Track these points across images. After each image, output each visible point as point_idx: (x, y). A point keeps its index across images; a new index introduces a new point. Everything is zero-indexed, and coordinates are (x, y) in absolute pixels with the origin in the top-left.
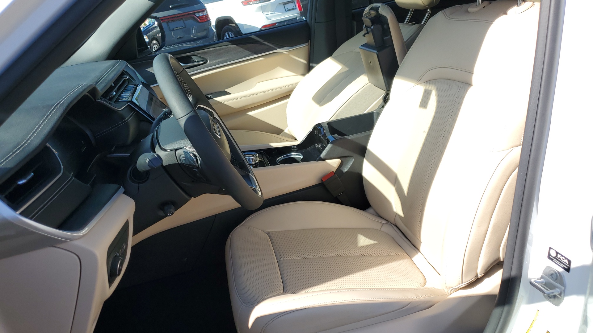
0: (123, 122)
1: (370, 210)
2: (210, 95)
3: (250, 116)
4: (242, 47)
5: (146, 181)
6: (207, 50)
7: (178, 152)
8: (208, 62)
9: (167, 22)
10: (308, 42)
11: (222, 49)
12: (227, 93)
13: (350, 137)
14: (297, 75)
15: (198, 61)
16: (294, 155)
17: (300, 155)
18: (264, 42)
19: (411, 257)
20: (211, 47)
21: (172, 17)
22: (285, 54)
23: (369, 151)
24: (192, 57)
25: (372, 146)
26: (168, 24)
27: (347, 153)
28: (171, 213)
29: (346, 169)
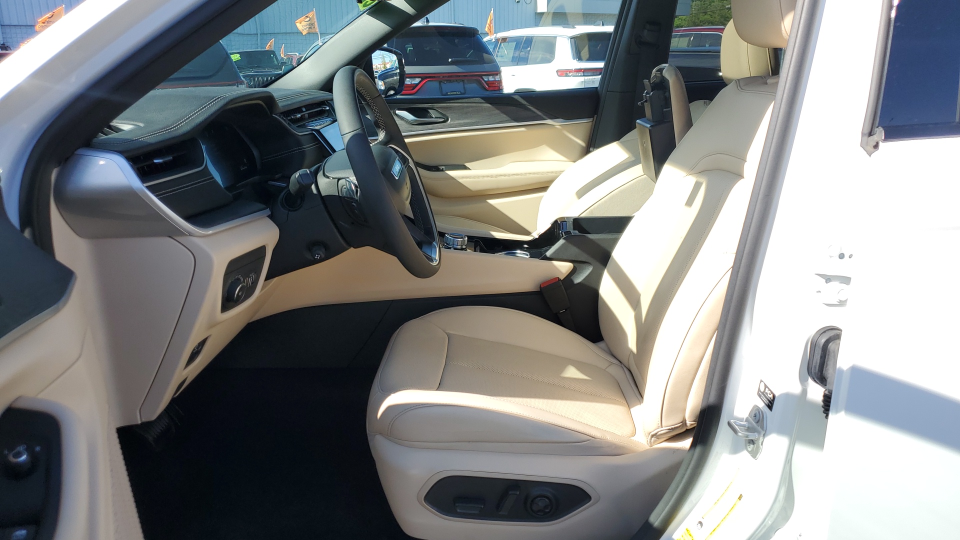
0: (298, 150)
1: (601, 344)
2: (443, 167)
3: (491, 205)
4: (498, 109)
5: (296, 210)
6: (451, 104)
7: (340, 182)
8: (449, 121)
9: (440, 82)
10: (593, 117)
11: (472, 107)
12: (465, 168)
13: (591, 236)
14: (568, 160)
15: (436, 118)
17: (527, 255)
18: (530, 107)
19: (629, 407)
20: (457, 101)
21: (448, 75)
22: (556, 128)
23: (613, 259)
24: (429, 110)
25: (619, 254)
26: (440, 84)
27: (583, 257)
28: (319, 256)
29: (578, 279)
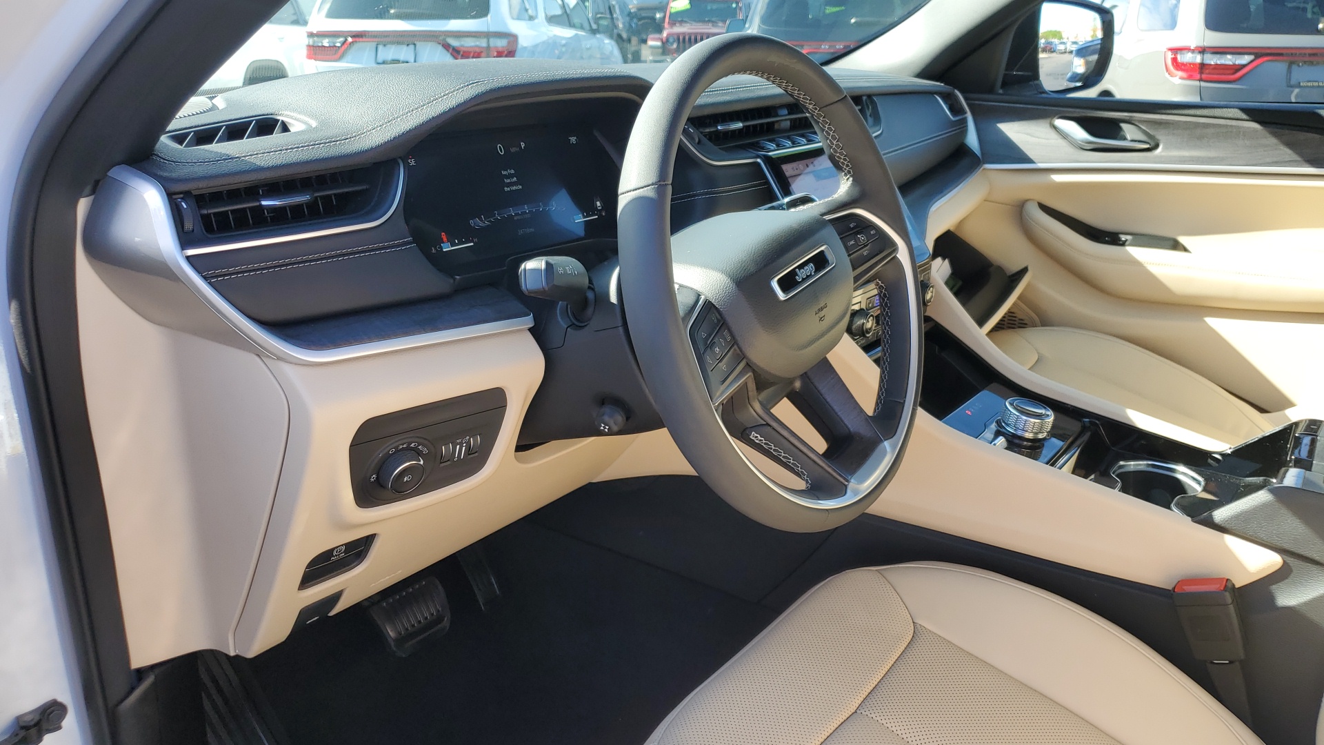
2: (1126, 237)
8: (1161, 149)
9: (1291, 63)
15: (1132, 141)
16: (1184, 473)
17: (1199, 483)
24: (1121, 124)
26: (1289, 68)
28: (607, 427)
